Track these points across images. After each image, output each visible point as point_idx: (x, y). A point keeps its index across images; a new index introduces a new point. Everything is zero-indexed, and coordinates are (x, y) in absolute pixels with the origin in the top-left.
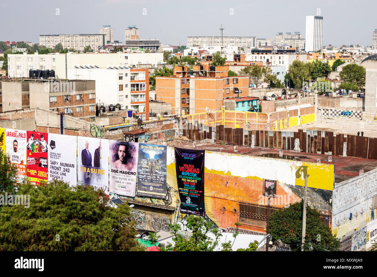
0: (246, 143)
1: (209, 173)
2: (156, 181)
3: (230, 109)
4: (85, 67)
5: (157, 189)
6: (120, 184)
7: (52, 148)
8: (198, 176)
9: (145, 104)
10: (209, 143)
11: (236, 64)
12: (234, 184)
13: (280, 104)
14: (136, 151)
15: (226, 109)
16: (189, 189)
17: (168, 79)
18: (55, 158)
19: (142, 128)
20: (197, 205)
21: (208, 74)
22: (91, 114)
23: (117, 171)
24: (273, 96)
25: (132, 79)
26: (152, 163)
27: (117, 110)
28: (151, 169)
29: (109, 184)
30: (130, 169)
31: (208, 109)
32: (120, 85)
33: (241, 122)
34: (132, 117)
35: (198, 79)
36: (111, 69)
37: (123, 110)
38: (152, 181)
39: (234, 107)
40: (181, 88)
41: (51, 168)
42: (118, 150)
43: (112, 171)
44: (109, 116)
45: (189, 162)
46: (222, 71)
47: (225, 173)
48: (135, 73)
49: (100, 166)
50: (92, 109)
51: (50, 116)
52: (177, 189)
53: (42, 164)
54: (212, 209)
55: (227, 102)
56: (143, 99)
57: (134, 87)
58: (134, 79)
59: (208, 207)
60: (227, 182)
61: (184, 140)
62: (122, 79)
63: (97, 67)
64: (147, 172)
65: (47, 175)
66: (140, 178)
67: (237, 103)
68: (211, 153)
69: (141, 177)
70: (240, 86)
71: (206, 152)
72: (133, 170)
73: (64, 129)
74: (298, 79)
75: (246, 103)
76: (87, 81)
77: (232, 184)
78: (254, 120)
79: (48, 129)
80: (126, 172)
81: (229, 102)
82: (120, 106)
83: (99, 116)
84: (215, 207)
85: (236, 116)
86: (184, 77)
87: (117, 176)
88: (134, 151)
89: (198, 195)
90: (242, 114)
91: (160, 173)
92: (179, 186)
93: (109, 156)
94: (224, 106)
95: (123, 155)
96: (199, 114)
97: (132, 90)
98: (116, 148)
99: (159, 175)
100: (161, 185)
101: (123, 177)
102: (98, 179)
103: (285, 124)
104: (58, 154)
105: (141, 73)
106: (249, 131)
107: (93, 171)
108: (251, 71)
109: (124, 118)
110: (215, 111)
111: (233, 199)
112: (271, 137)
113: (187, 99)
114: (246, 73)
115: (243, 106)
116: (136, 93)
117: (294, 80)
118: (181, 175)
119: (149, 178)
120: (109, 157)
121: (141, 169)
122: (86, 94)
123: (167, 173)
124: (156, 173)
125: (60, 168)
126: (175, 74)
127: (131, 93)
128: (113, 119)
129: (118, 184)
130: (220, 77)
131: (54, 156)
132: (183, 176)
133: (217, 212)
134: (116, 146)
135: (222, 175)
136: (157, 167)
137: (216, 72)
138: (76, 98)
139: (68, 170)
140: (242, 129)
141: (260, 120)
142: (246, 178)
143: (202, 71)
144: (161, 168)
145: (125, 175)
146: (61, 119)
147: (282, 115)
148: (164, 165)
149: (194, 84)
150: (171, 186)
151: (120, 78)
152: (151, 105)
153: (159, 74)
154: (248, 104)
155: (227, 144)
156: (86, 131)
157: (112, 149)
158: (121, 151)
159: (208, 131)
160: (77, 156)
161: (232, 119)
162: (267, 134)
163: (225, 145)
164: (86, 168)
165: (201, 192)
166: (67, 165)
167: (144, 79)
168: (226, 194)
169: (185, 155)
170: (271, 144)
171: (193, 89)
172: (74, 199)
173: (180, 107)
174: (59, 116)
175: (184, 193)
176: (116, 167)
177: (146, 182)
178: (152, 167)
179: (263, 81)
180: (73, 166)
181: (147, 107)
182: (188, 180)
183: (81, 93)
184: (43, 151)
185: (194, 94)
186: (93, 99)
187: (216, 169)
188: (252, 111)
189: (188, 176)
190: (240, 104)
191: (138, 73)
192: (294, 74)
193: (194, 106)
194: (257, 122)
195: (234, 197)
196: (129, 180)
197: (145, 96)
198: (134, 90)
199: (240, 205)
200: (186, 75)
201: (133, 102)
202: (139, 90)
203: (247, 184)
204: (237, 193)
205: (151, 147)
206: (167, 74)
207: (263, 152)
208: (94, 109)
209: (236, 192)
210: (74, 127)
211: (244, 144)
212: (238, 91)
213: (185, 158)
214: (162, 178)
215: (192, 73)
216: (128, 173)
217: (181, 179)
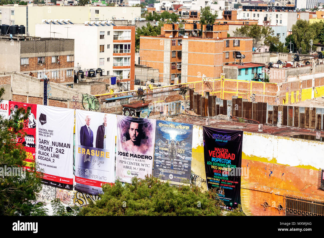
0: (270, 121)
1: (247, 160)
2: (178, 167)
3: (231, 77)
4: (56, 23)
5: (179, 178)
6: (130, 170)
7: (42, 124)
8: (233, 163)
9: (130, 69)
10: (223, 119)
11: (226, 23)
12: (280, 174)
13: (292, 73)
14: (152, 129)
15: (226, 77)
16: (221, 179)
17: (155, 40)
18: (45, 136)
19: (143, 99)
20: (231, 199)
21: (203, 35)
22: (68, 80)
23: (127, 153)
24: (279, 62)
25: (115, 38)
26: (173, 145)
27: (98, 76)
28: (172, 153)
29: (115, 169)
30: (144, 152)
31: (205, 76)
32: (101, 46)
33: (244, 93)
34: (116, 85)
35: (192, 40)
36: (90, 25)
37: (104, 76)
38: (172, 167)
39: (236, 75)
40: (171, 50)
41: (40, 148)
42: (129, 128)
43: (120, 153)
44: (90, 83)
45: (221, 145)
46: (220, 31)
47: (269, 160)
48: (119, 32)
49: (104, 147)
50: (70, 74)
51: (30, 82)
52: (205, 179)
53: (27, 143)
54: (251, 204)
55: (227, 69)
56: (128, 63)
57: (117, 48)
58: (117, 39)
59: (245, 201)
60: (272, 172)
61: (192, 116)
62: (103, 38)
63: (71, 23)
64: (166, 156)
65: (34, 157)
66: (157, 163)
67: (240, 70)
68: (251, 134)
69: (158, 161)
70: (242, 50)
71: (245, 133)
72: (148, 154)
73: (47, 100)
74: (302, 42)
75: (250, 71)
76: (64, 40)
77: (278, 173)
78: (260, 91)
79: (28, 98)
80: (138, 155)
81: (230, 69)
82: (102, 70)
83: (78, 82)
84: (255, 202)
85: (239, 86)
86: (174, 37)
87: (127, 161)
88: (149, 129)
89: (233, 186)
90: (246, 84)
91: (183, 158)
92: (208, 175)
93: (116, 135)
94: (224, 74)
95: (135, 134)
96: (195, 82)
97: (114, 52)
98: (126, 126)
99: (182, 161)
100: (184, 173)
101: (134, 161)
102: (101, 164)
103: (297, 98)
104: (49, 131)
105: (127, 31)
106: (274, 107)
107: (94, 153)
108: (249, 32)
109: (107, 86)
110: (213, 79)
111: (279, 193)
112: (302, 114)
113: (177, 64)
114: (243, 33)
115: (246, 74)
116: (120, 55)
117: (298, 43)
118: (211, 161)
119: (169, 163)
120: (116, 137)
121: (158, 152)
122: (64, 56)
123: (192, 159)
124: (178, 158)
125: (52, 148)
126: (162, 33)
127: (114, 55)
128: (94, 87)
129: (128, 170)
130: (218, 38)
131: (44, 133)
132: (212, 162)
133: (257, 209)
134: (126, 122)
135: (265, 163)
136: (180, 151)
137: (213, 31)
138: (51, 60)
139: (62, 151)
140: (265, 104)
141: (268, 92)
142: (296, 167)
143: (196, 30)
144: (185, 151)
145: (138, 159)
146: (45, 87)
147: (294, 86)
148: (189, 148)
149: (187, 46)
150: (197, 174)
151: (102, 37)
152: (137, 70)
153: (142, 33)
154: (252, 71)
155: (246, 122)
156: (76, 102)
157: (121, 127)
158: (133, 129)
159: (221, 105)
160: (74, 134)
161: (233, 89)
162: (297, 111)
163: (244, 123)
164: (85, 149)
165: (236, 183)
166: (61, 145)
167: (130, 39)
168: (269, 186)
169: (217, 137)
170: (302, 122)
171: (186, 52)
172: (188, 206)
173: (169, 73)
174: (43, 83)
175: (214, 183)
176: (126, 149)
177: (164, 168)
178: (173, 151)
179: (263, 44)
180: (69, 146)
181: (133, 72)
182: (219, 168)
183: (58, 54)
184: (29, 127)
185: (187, 57)
186: (71, 62)
187: (257, 154)
188: (257, 80)
189: (219, 163)
190: (243, 72)
191: (123, 32)
192: (298, 37)
193: (187, 73)
194: (264, 93)
195: (280, 190)
196: (143, 165)
197: (130, 59)
198: (117, 52)
199: (288, 201)
200: (178, 35)
201: (116, 66)
202: (124, 51)
203: (297, 175)
204: (284, 185)
205: (172, 126)
206: (152, 33)
207: (294, 133)
208: (72, 74)
209: (282, 184)
210: (61, 97)
211: (267, 122)
212: (240, 56)
213: (217, 140)
214: (185, 164)
215: (183, 32)
216: (142, 157)
217: (210, 166)
